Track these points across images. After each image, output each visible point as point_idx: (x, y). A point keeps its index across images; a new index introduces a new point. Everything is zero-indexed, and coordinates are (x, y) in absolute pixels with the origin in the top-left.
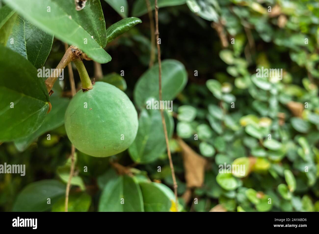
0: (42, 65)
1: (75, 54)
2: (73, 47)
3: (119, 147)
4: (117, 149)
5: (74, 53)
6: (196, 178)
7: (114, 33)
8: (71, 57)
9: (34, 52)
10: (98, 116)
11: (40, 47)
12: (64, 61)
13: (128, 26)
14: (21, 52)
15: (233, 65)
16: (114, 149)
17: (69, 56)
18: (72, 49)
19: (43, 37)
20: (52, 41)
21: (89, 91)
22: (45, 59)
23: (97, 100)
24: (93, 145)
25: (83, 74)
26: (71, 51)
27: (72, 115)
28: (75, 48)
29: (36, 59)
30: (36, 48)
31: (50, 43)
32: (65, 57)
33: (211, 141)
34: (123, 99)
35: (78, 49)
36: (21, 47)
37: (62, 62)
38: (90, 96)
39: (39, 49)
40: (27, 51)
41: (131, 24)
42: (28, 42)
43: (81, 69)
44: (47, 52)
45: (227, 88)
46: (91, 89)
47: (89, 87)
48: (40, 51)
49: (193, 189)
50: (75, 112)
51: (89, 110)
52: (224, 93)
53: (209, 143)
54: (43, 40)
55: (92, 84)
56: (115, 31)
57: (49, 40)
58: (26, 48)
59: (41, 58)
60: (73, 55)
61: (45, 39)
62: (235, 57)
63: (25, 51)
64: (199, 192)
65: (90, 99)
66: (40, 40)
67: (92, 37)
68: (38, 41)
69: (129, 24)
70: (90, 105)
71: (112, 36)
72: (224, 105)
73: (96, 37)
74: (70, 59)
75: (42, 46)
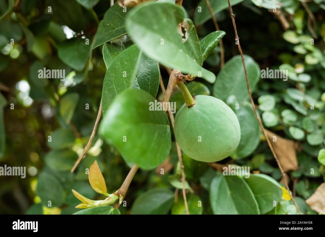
0: (155, 95)
1: (179, 78)
2: (175, 72)
3: (231, 149)
4: (230, 152)
5: (177, 77)
6: (291, 162)
7: (207, 50)
8: (175, 81)
9: (146, 85)
10: (210, 127)
11: (149, 79)
12: (171, 86)
13: (217, 41)
14: (135, 88)
15: (299, 44)
16: (228, 153)
17: (174, 81)
18: (175, 74)
19: (148, 70)
20: (159, 72)
21: (194, 106)
22: (157, 89)
23: (204, 112)
24: (209, 153)
25: (186, 93)
26: (174, 76)
27: (185, 131)
28: (177, 72)
29: (149, 91)
30: (146, 81)
31: (157, 74)
32: (170, 82)
33: (298, 124)
34: (225, 107)
35: (179, 73)
36: (135, 84)
37: (169, 87)
38: (197, 110)
39: (149, 82)
40: (140, 86)
41: (219, 38)
42: (138, 78)
43: (184, 90)
44: (156, 82)
45: (300, 69)
46: (195, 104)
47: (193, 103)
48: (150, 83)
49: (289, 173)
50: (187, 127)
51: (200, 123)
52: (298, 74)
53: (295, 126)
54: (150, 73)
55: (194, 99)
56: (207, 49)
57: (156, 72)
58: (138, 83)
59: (152, 89)
60: (177, 79)
61: (151, 72)
62: (298, 35)
63: (138, 86)
64: (296, 175)
65: (197, 113)
66: (147, 73)
67: (195, 60)
68: (147, 75)
69: (218, 39)
70: (199, 119)
71: (205, 54)
72: (302, 86)
73: (196, 60)
74: (175, 83)
75: (150, 78)
